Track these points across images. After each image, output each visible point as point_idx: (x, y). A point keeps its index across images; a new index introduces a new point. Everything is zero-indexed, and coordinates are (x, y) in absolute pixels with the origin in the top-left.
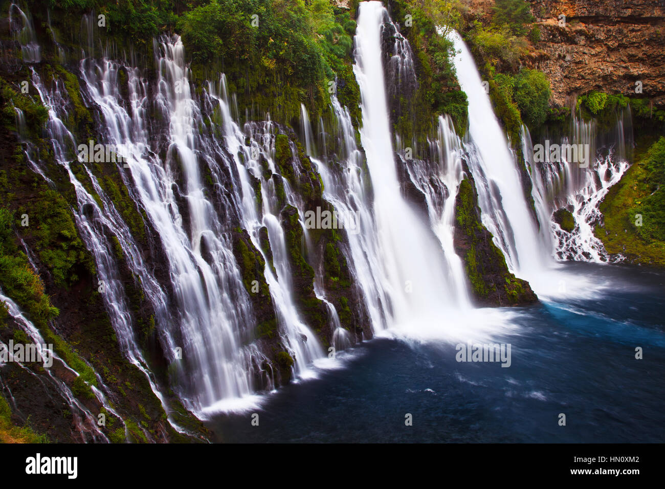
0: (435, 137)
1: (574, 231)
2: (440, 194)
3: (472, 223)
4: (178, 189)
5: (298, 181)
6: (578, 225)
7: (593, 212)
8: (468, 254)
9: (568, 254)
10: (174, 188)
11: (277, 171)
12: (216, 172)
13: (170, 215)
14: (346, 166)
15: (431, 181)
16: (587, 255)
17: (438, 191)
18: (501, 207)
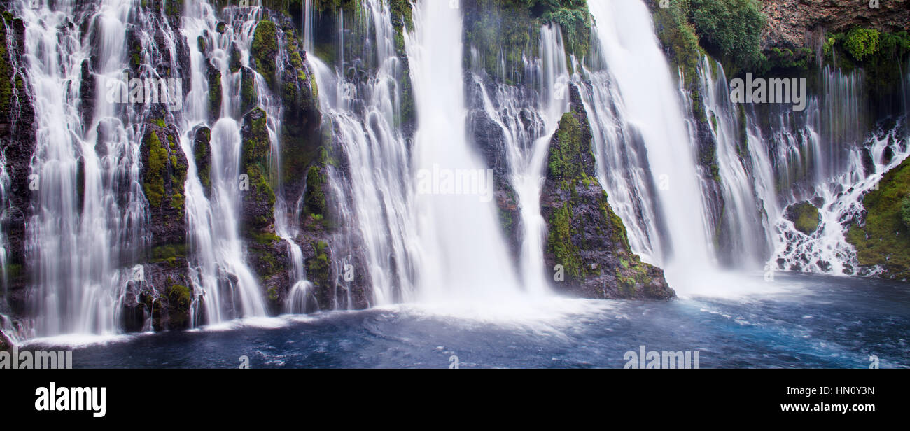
0: (536, 54)
1: (815, 233)
2: (532, 131)
3: (576, 174)
4: (89, 66)
5: (279, 80)
6: (825, 224)
7: (852, 206)
8: (555, 214)
9: (795, 264)
10: (84, 64)
11: (251, 65)
12: (149, 51)
13: (66, 92)
14: (375, 77)
15: (522, 115)
16: (824, 265)
17: (529, 128)
18: (644, 163)
